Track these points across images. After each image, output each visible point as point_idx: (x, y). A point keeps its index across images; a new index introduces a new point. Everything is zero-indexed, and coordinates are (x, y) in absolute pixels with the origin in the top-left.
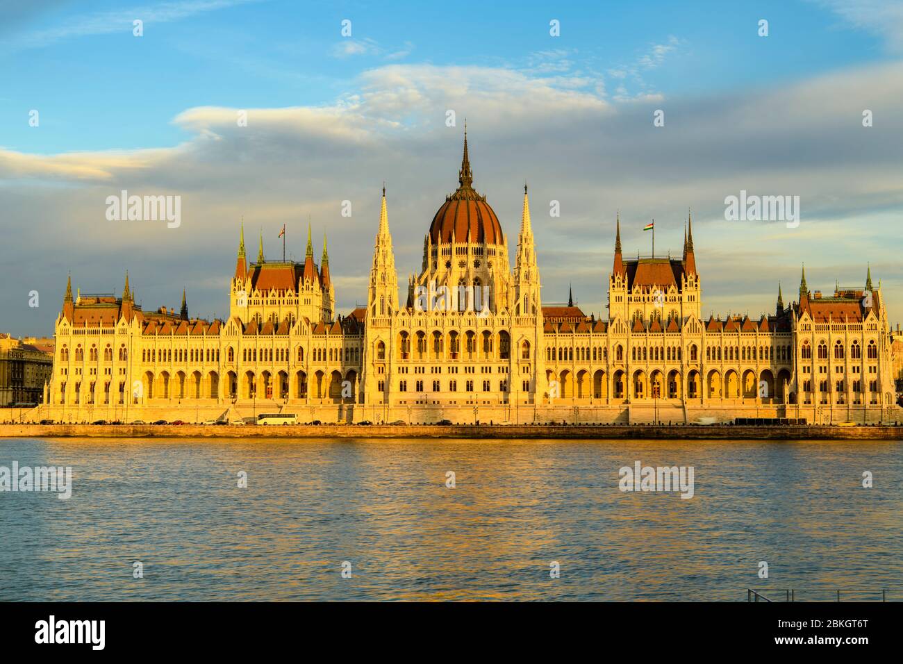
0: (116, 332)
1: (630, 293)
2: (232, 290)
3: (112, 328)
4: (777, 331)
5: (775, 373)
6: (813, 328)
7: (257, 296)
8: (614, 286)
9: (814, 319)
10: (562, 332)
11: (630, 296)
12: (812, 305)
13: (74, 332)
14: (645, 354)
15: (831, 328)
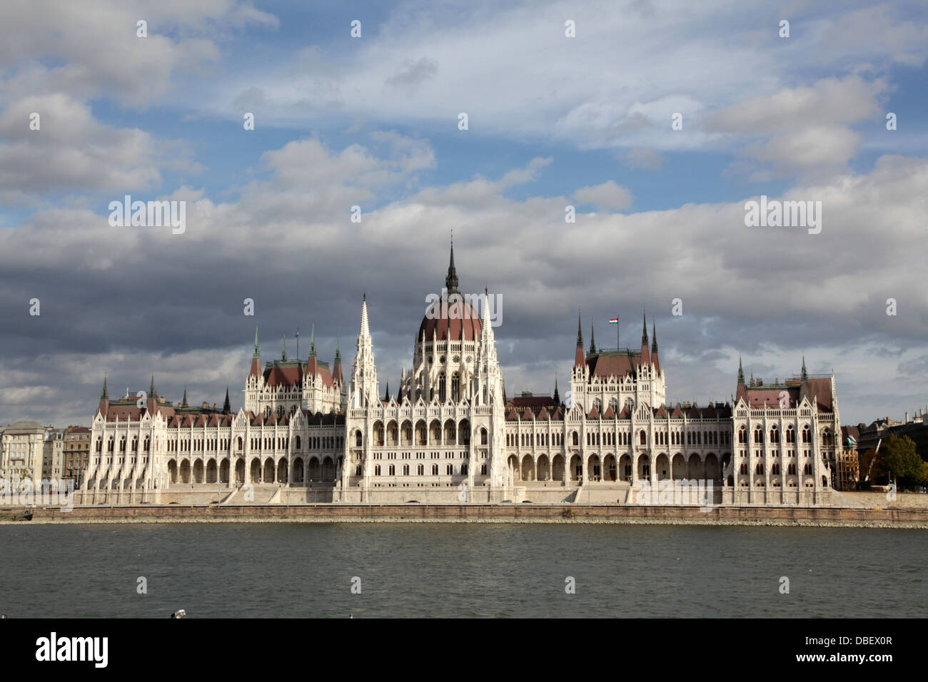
0: (141, 426)
1: (590, 383)
2: (247, 387)
3: (137, 423)
4: (720, 417)
5: (719, 456)
6: (749, 415)
7: (267, 391)
8: (575, 377)
9: (750, 406)
10: (524, 420)
11: (589, 386)
12: (749, 393)
13: (107, 426)
14: (598, 439)
15: (766, 414)
